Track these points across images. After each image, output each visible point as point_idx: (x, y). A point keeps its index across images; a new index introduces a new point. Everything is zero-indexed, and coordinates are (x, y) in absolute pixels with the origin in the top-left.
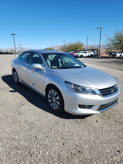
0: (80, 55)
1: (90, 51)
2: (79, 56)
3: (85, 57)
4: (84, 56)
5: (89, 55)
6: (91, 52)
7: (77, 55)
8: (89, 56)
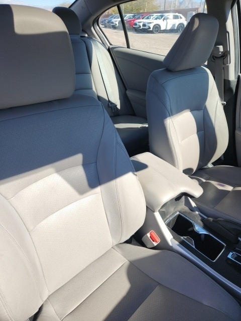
0: (152, 26)
1: (177, 14)
2: (150, 28)
3: (165, 31)
4: (163, 28)
5: (174, 25)
6: (181, 18)
7: (144, 25)
8: (176, 28)
